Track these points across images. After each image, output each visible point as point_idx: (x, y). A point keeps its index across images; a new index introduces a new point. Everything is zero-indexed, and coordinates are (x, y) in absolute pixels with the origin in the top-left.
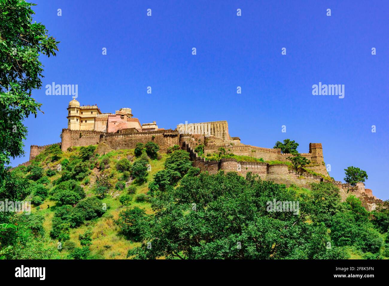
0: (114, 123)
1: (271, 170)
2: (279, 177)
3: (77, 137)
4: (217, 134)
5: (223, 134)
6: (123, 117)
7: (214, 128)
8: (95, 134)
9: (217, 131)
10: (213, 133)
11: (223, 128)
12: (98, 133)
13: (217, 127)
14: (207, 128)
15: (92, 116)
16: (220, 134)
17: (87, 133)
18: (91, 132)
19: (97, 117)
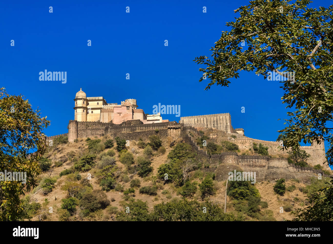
0: (119, 114)
1: (272, 164)
2: (279, 171)
3: (83, 128)
4: (220, 126)
5: (226, 126)
6: (128, 108)
7: (217, 120)
8: (100, 125)
9: (220, 123)
10: (216, 126)
11: (226, 121)
12: (103, 124)
13: (220, 119)
14: (210, 121)
15: (98, 107)
16: (223, 126)
17: (93, 125)
18: (97, 124)
19: (103, 108)
